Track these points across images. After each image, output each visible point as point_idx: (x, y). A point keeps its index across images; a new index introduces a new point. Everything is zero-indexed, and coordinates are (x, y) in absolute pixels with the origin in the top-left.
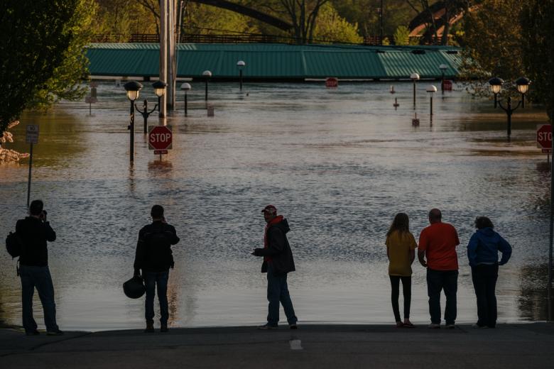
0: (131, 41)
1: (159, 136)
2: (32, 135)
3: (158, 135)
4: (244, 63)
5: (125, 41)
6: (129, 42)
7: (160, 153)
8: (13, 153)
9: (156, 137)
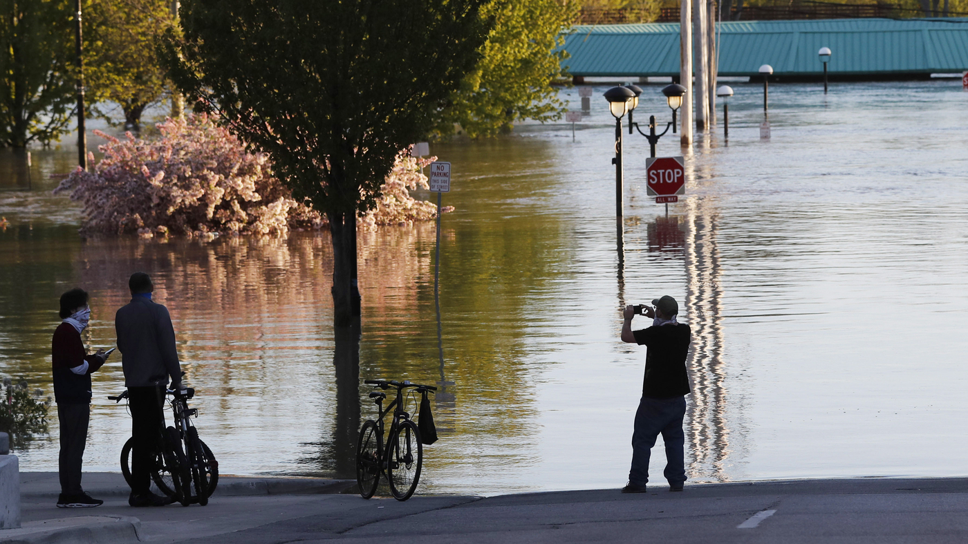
0: (661, 20)
1: (664, 174)
2: (440, 179)
3: (661, 171)
4: (829, 51)
5: (650, 19)
6: (657, 21)
7: (666, 200)
8: (429, 206)
9: (658, 175)
